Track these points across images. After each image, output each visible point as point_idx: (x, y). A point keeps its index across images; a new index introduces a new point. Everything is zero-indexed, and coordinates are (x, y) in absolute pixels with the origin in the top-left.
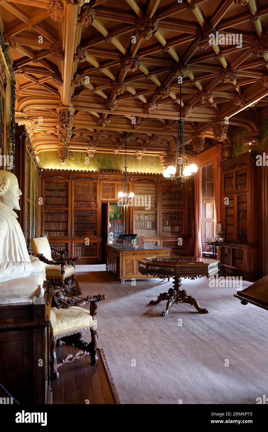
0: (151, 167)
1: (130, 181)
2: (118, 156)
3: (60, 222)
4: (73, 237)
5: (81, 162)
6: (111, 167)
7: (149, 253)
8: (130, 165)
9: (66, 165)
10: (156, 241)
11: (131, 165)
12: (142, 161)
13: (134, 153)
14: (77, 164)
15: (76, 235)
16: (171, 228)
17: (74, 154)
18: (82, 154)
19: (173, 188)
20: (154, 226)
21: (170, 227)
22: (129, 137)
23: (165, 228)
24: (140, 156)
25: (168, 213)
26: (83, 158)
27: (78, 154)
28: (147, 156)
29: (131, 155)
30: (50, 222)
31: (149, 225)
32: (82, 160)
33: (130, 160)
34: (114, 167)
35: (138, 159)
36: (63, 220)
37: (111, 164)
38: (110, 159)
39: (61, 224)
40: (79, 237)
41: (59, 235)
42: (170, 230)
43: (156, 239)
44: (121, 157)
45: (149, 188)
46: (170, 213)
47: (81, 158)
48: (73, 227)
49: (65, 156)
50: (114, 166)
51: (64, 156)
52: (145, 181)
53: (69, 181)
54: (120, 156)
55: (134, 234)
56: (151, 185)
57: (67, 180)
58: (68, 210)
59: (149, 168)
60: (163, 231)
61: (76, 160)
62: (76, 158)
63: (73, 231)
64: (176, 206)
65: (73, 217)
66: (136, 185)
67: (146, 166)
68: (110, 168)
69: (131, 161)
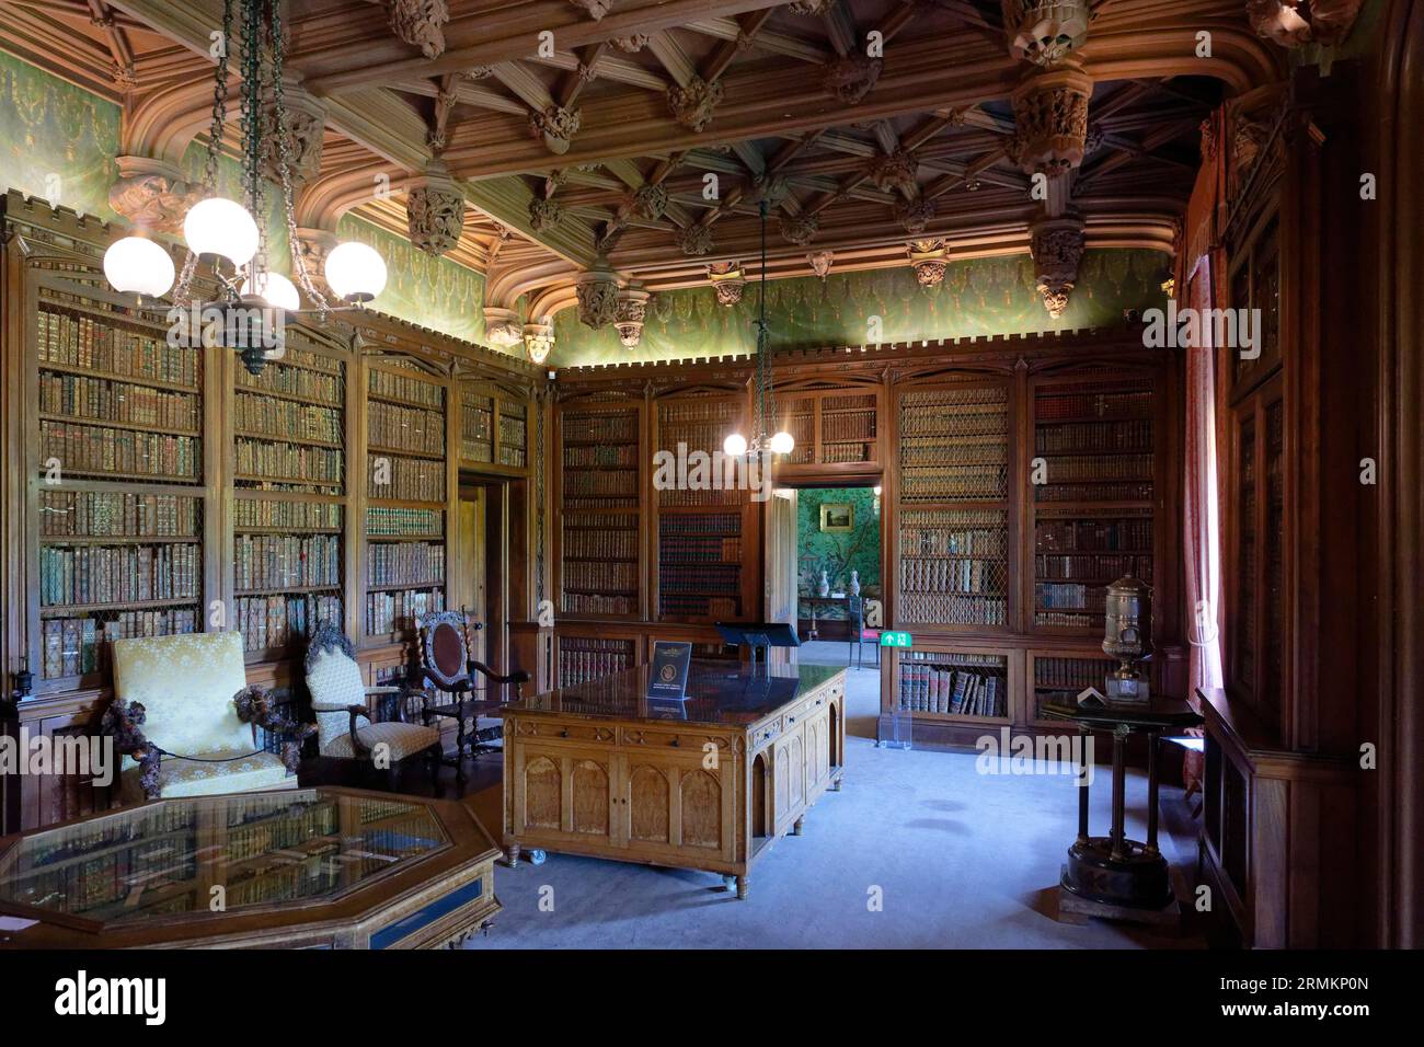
0: (987, 309)
1: (881, 382)
2: (838, 284)
3: (613, 560)
4: (656, 618)
5: (693, 328)
6: (809, 332)
7: (636, 737)
8: (889, 313)
9: (642, 345)
10: (1002, 652)
11: (892, 315)
12: (943, 288)
13: (903, 256)
14: (676, 339)
15: (667, 614)
16: (1087, 594)
17: (667, 301)
18: (695, 298)
19: (1101, 397)
20: (996, 582)
21: (1081, 589)
22: (767, 181)
23: (1057, 592)
24: (928, 264)
25: (1068, 523)
26: (699, 310)
27: (680, 299)
28: (969, 262)
29: (891, 270)
30: (583, 559)
31: (970, 577)
32: (698, 317)
33: (891, 292)
34: (819, 329)
35: (925, 279)
36: (624, 553)
37: (809, 320)
38: (802, 301)
39: (617, 567)
40: (678, 622)
41: (611, 610)
42: (1081, 603)
43: (1000, 644)
44: (847, 283)
45: (971, 409)
46: (1080, 521)
47: (694, 312)
48: (657, 579)
49: (596, 310)
50: (820, 327)
51: (591, 311)
52: (954, 377)
53: (643, 407)
54: (845, 280)
55: (767, 622)
56: (984, 393)
57: (634, 404)
58: (637, 516)
59: (977, 314)
60: (1045, 606)
61: (675, 322)
62: (674, 314)
63: (657, 596)
64: (1116, 483)
65: (657, 542)
66: (910, 398)
67: (964, 309)
68: (804, 338)
69: (894, 294)
